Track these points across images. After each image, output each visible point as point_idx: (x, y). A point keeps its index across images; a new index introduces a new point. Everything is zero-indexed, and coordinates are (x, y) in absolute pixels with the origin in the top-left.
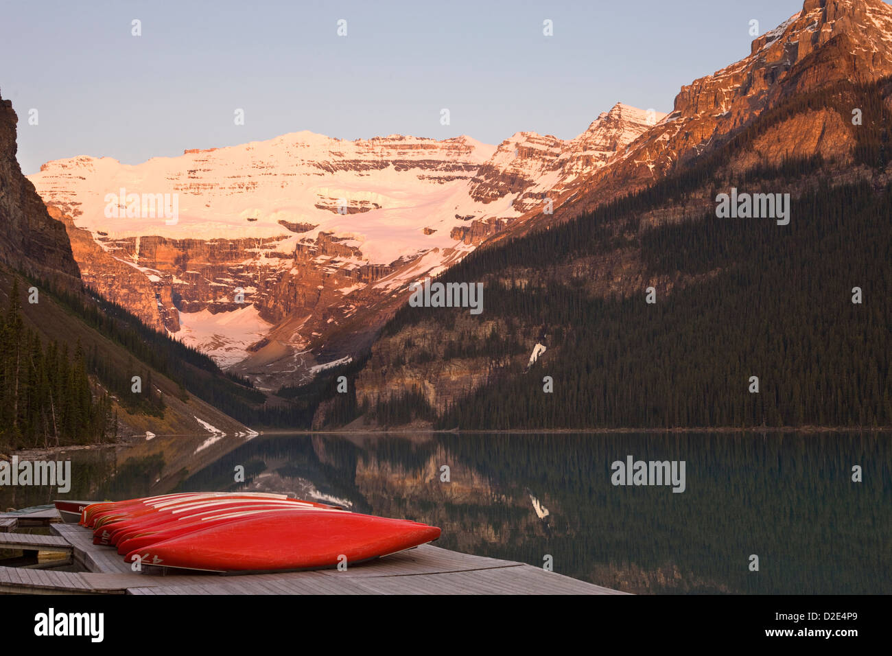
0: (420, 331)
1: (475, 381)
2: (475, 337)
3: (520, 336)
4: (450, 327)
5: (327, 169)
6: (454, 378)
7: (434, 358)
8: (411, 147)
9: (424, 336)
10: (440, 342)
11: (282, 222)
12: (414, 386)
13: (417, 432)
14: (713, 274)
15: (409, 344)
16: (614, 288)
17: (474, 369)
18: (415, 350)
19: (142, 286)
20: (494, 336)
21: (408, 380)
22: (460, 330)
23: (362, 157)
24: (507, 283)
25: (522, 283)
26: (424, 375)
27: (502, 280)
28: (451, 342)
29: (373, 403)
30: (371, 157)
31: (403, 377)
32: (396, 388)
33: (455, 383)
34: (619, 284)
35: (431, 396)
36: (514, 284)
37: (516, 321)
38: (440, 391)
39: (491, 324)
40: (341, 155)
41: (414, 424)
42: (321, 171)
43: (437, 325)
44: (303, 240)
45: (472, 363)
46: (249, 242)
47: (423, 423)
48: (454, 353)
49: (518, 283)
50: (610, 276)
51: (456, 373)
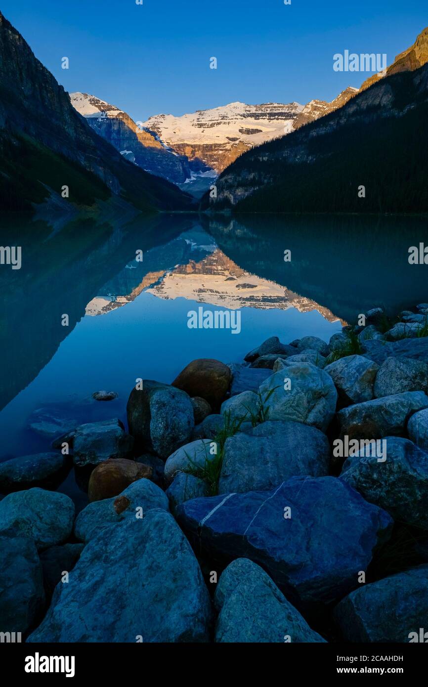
0: (230, 177)
1: (246, 195)
2: (247, 179)
3: (262, 178)
4: (239, 176)
5: (245, 117)
6: (239, 194)
7: (234, 186)
8: (275, 107)
9: (231, 178)
10: (235, 181)
11: (227, 138)
12: (226, 196)
13: (226, 212)
14: (330, 154)
15: (226, 181)
16: (297, 160)
17: (246, 191)
18: (228, 183)
19: (177, 162)
20: (254, 177)
21: (225, 194)
22: (242, 176)
23: (258, 112)
24: (261, 158)
25: (265, 159)
26: (230, 192)
27: (259, 158)
28: (239, 181)
29: (215, 202)
30: (260, 112)
31: (224, 193)
32: (221, 197)
33: (240, 195)
34: (298, 159)
35: (232, 201)
36: (262, 159)
37: (262, 173)
38: (235, 199)
39: (253, 174)
40: (249, 111)
41: (226, 210)
42: (242, 117)
43: (235, 175)
44: (234, 144)
45: (246, 188)
46: (215, 145)
47: (228, 209)
48: (240, 185)
49: (264, 158)
50: (296, 156)
51: (239, 192)
